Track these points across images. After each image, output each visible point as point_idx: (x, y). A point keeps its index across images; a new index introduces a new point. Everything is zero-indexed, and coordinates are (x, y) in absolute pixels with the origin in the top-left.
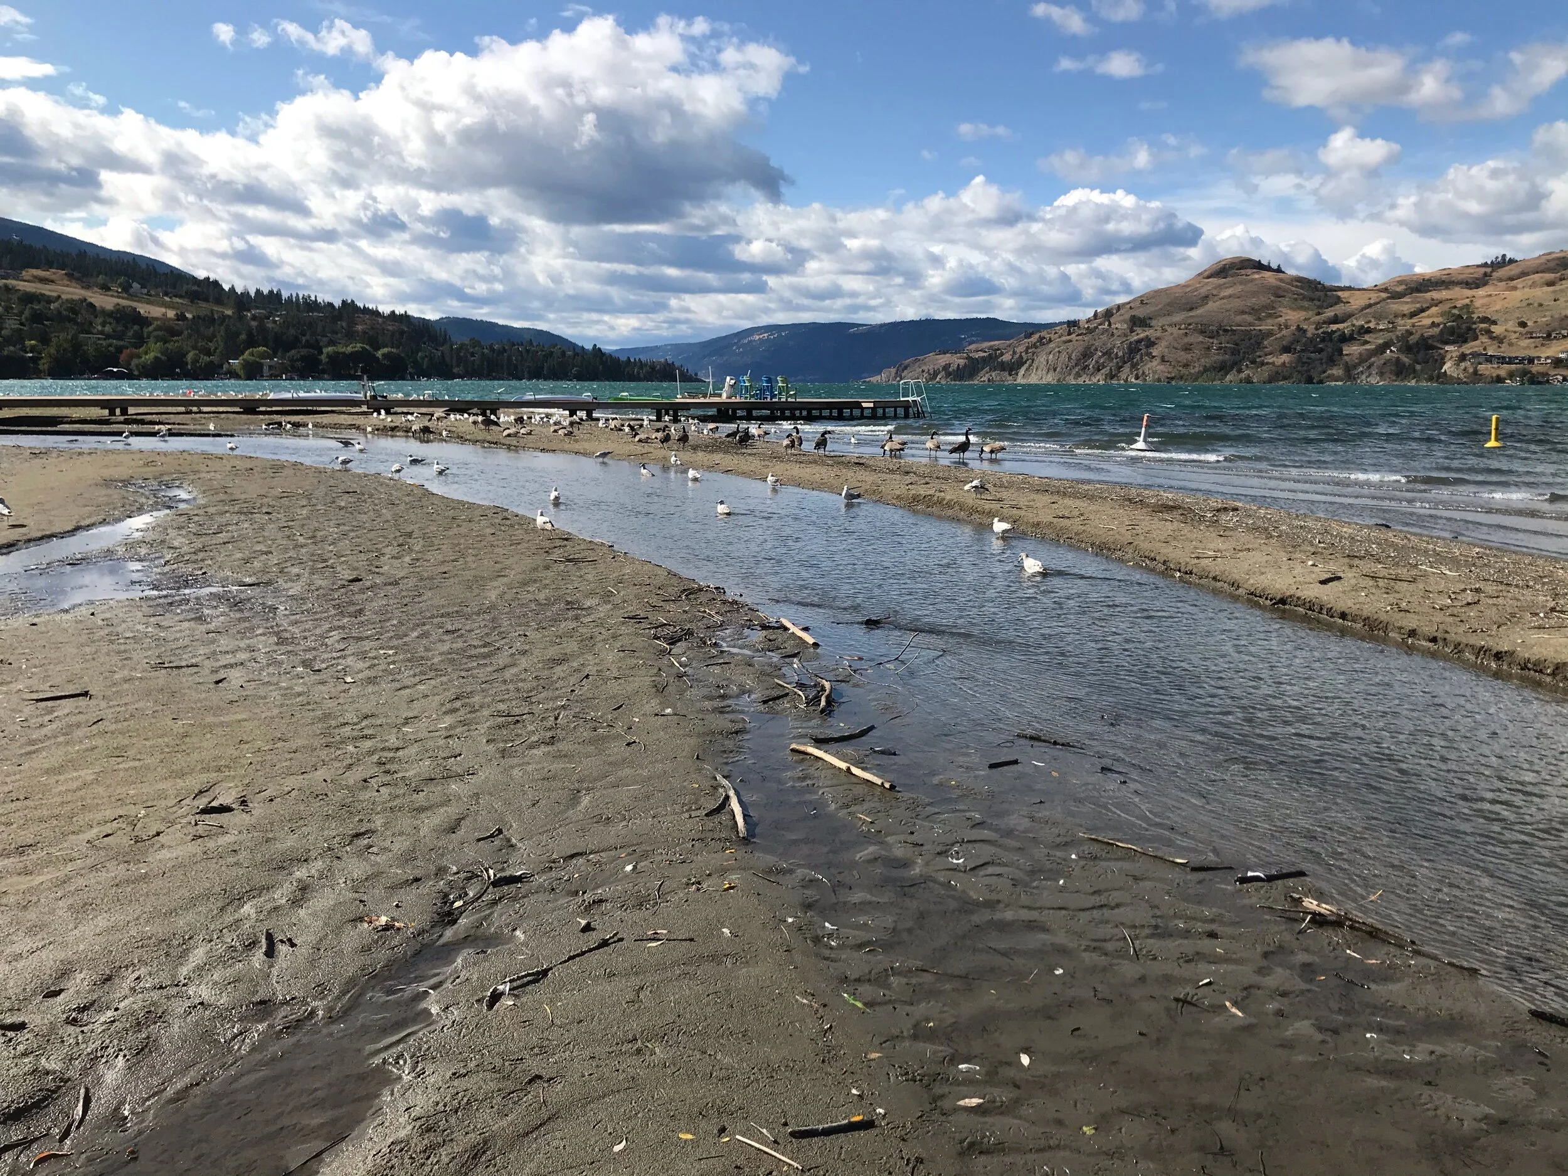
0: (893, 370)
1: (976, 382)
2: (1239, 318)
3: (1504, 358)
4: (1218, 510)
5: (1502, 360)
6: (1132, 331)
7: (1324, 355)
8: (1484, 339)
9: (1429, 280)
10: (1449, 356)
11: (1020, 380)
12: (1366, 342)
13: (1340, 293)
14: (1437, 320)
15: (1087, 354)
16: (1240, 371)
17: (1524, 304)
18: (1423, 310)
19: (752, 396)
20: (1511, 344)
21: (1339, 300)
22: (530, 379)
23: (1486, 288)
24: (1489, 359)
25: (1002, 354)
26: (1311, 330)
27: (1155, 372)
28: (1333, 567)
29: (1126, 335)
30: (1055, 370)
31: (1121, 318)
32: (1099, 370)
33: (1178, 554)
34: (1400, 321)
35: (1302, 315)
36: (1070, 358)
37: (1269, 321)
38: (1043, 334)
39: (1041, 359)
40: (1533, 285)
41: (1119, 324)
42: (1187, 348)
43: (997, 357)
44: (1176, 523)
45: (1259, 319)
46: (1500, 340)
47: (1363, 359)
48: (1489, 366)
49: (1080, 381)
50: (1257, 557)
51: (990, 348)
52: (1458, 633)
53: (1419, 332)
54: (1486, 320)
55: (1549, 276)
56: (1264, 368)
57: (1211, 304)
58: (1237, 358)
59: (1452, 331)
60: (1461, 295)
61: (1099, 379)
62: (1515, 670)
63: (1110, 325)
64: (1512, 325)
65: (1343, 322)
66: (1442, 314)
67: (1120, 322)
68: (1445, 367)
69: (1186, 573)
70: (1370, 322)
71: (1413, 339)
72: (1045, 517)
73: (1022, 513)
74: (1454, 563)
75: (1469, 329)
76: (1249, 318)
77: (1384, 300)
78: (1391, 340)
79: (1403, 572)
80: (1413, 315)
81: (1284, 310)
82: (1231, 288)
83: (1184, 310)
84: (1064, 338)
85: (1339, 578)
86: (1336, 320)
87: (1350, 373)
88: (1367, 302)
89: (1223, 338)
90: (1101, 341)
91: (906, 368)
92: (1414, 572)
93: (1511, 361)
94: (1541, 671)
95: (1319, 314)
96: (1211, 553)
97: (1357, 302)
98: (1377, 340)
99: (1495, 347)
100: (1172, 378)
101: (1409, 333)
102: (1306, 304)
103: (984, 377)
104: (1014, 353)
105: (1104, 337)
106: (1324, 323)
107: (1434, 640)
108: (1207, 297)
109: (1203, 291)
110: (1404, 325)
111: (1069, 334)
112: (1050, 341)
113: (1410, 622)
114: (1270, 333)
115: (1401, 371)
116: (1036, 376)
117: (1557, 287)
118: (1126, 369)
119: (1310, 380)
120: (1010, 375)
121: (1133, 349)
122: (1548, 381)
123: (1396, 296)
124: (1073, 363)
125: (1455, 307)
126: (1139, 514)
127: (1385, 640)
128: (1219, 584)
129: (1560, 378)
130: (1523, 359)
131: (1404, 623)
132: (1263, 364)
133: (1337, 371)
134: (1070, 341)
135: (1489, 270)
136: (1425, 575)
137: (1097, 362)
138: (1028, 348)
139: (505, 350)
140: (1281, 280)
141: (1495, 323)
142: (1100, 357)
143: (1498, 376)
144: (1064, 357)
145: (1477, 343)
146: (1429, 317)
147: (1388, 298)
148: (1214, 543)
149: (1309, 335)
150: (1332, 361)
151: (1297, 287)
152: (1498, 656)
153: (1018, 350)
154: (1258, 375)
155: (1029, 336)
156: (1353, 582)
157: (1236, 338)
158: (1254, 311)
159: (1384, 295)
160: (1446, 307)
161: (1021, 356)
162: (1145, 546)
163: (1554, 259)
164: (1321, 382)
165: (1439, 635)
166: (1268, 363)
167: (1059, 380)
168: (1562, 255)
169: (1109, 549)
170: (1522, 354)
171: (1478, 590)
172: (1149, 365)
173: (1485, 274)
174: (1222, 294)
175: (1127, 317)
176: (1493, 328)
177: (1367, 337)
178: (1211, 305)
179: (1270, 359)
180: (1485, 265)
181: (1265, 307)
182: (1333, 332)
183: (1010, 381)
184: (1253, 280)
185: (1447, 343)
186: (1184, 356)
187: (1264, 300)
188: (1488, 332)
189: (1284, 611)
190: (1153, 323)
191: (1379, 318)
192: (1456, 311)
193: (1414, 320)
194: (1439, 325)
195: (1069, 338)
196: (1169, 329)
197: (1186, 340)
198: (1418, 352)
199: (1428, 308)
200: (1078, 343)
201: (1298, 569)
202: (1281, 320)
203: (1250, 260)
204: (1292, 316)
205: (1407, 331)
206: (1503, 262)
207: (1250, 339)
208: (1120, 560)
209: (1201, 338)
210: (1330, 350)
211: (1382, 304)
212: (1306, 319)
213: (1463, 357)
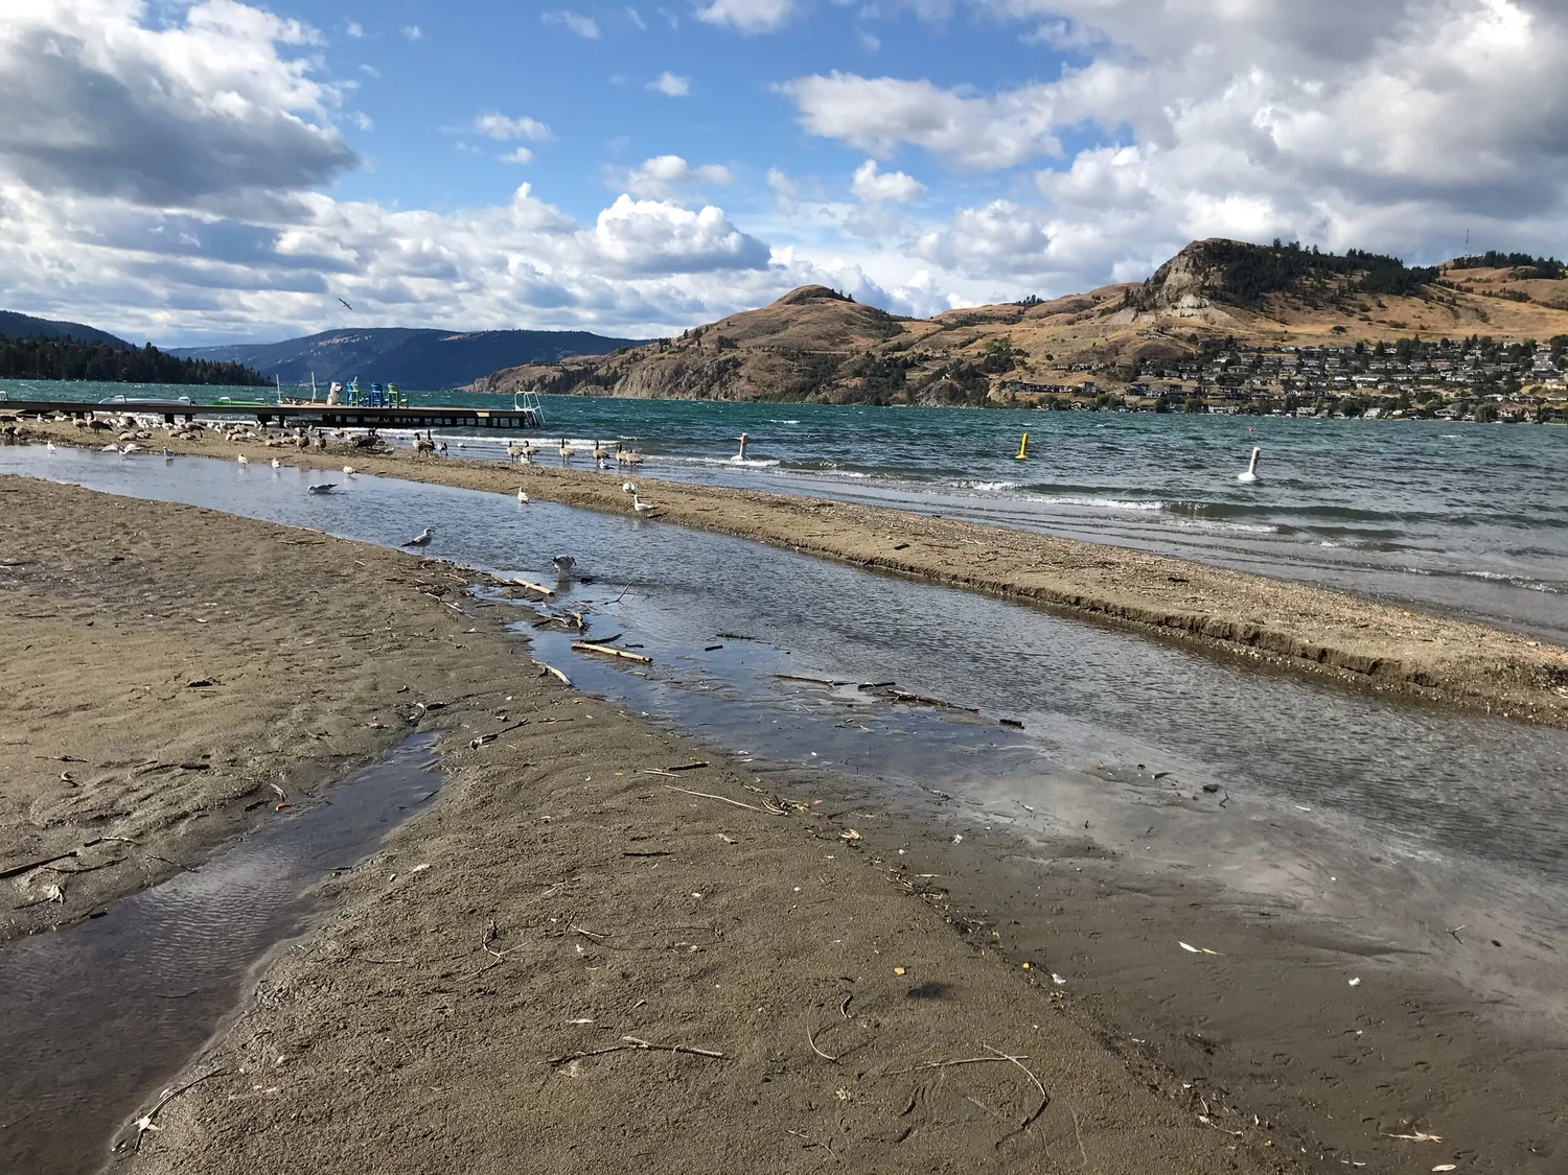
0: (486, 380)
1: (572, 395)
2: (816, 343)
3: (1035, 386)
4: (819, 506)
5: (1034, 388)
6: (720, 352)
7: (890, 379)
8: (1019, 369)
9: (975, 315)
10: (992, 384)
11: (616, 395)
12: (925, 369)
13: (902, 323)
14: (983, 351)
15: (679, 372)
16: (818, 393)
17: (1050, 339)
18: (971, 342)
19: (360, 403)
20: (1040, 375)
21: (901, 330)
22: (68, 379)
23: (1020, 324)
24: (1024, 387)
25: (597, 368)
26: (878, 356)
27: (742, 391)
28: (904, 540)
29: (714, 355)
30: (649, 386)
31: (710, 338)
32: (691, 388)
33: (796, 534)
34: (952, 350)
35: (871, 341)
36: (663, 375)
37: (843, 346)
38: (637, 350)
39: (635, 376)
40: (1057, 323)
41: (708, 344)
42: (771, 370)
43: (592, 371)
44: (790, 514)
45: (833, 344)
46: (1032, 371)
47: (923, 384)
48: (1025, 393)
49: (674, 397)
50: (853, 535)
51: (585, 362)
52: (983, 576)
53: (968, 361)
54: (1020, 352)
55: (1071, 316)
56: (839, 390)
57: (790, 328)
58: (816, 380)
59: (994, 361)
60: (1000, 329)
61: (691, 396)
62: (1014, 595)
63: (699, 344)
64: (1041, 358)
65: (905, 350)
66: (987, 346)
67: (709, 342)
68: (990, 393)
69: (803, 547)
70: (927, 350)
71: (964, 367)
72: (690, 510)
73: (670, 507)
74: (984, 538)
75: (1008, 360)
76: (825, 343)
77: (939, 331)
78: (946, 367)
79: (951, 544)
80: (963, 345)
81: (855, 337)
82: (807, 315)
83: (767, 333)
84: (657, 356)
85: (908, 546)
86: (899, 348)
87: (912, 397)
88: (925, 332)
89: (803, 362)
90: (691, 360)
91: (499, 378)
92: (957, 543)
93: (1041, 389)
94: (1028, 595)
95: (885, 341)
96: (819, 533)
97: (917, 331)
98: (933, 367)
99: (1029, 376)
100: (758, 398)
101: (960, 362)
102: (874, 332)
103: (579, 391)
104: (609, 367)
105: (695, 356)
106: (890, 349)
107: (967, 581)
108: (787, 322)
109: (784, 317)
110: (956, 354)
111: (662, 351)
112: (644, 357)
113: (953, 571)
114: (844, 358)
115: (954, 396)
116: (631, 391)
117: (1076, 326)
118: (716, 388)
119: (878, 403)
120: (606, 389)
121: (722, 369)
122: (1070, 407)
123: (948, 328)
124: (666, 379)
125: (996, 340)
126: (761, 508)
127: (938, 583)
128: (827, 553)
129: (1079, 405)
130: (1051, 388)
131: (950, 571)
132: (838, 386)
133: (901, 395)
134: (663, 358)
135: (1022, 308)
136: (964, 544)
137: (688, 380)
138: (622, 363)
139: (37, 346)
140: (852, 309)
141: (1027, 355)
142: (691, 375)
143: (1031, 402)
144: (657, 373)
145: (1014, 372)
146: (975, 348)
147: (942, 329)
148: (819, 527)
149: (877, 360)
150: (897, 386)
151: (865, 315)
152: (1004, 587)
153: (613, 365)
154: (834, 397)
155: (623, 352)
156: (917, 548)
157: (814, 360)
158: (829, 336)
159: (939, 327)
160: (989, 339)
161: (615, 371)
162: (770, 529)
163: (1072, 301)
164: (888, 404)
165: (971, 577)
166: (842, 386)
167: (653, 396)
168: (1078, 298)
169: (744, 533)
170: (1049, 383)
171: (996, 552)
172: (736, 385)
173: (1019, 312)
174: (801, 320)
175: (716, 337)
176: (1027, 360)
177: (926, 364)
178: (792, 330)
179: (843, 382)
180: (1019, 304)
181: (839, 333)
182: (897, 359)
183: (605, 394)
184: (828, 308)
185: (990, 372)
186: (769, 377)
187: (838, 326)
188: (1023, 363)
189: (873, 568)
190: (740, 344)
191: (935, 347)
192: (997, 344)
193: (964, 350)
194: (984, 355)
195: (661, 355)
196: (754, 351)
197: (769, 362)
198: (968, 379)
199: (975, 340)
200: (670, 361)
201: (880, 541)
202: (853, 346)
203: (824, 289)
204: (863, 343)
205: (958, 360)
206: (1033, 302)
207: (826, 363)
208: (753, 540)
209: (783, 361)
210: (895, 375)
211: (938, 335)
212: (874, 346)
213: (1003, 385)
